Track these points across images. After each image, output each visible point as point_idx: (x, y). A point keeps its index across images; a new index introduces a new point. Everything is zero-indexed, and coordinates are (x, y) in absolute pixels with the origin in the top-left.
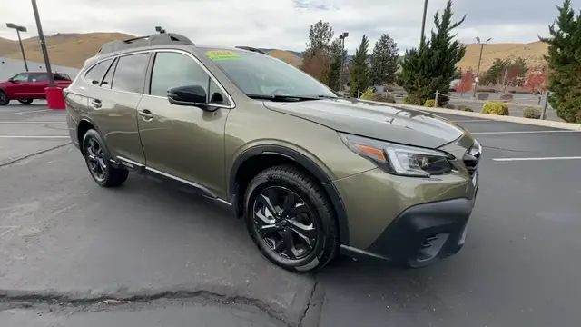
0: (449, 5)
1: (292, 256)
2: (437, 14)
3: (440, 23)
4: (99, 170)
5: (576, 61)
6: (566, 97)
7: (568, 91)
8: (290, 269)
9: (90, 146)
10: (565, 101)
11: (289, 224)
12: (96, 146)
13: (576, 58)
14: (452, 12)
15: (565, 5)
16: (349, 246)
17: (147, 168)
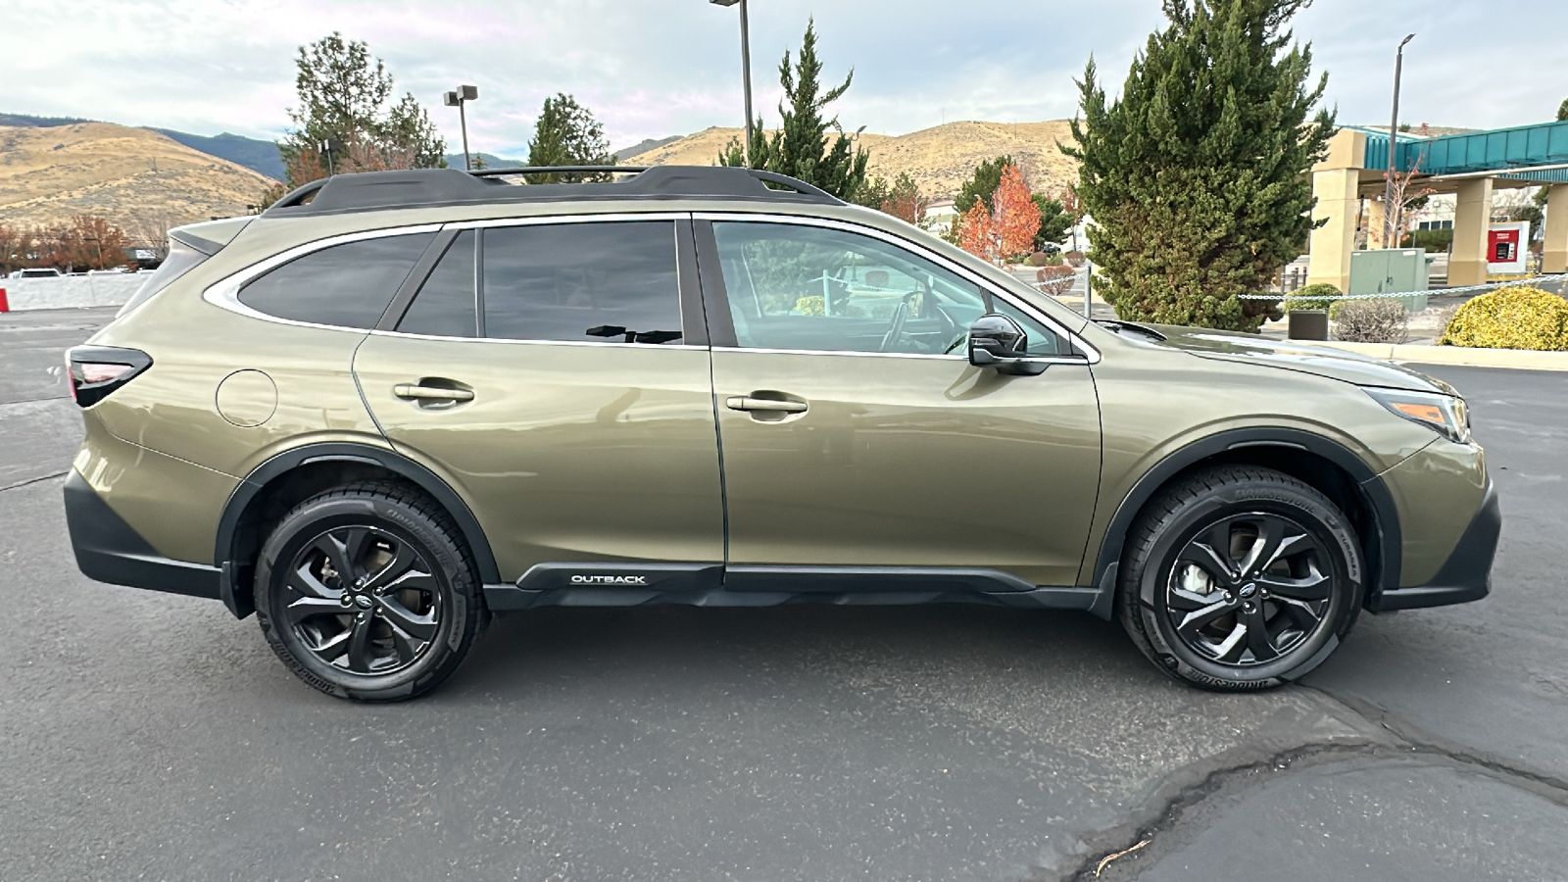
0: (810, 40)
2: (786, 63)
3: (795, 87)
5: (1132, 199)
6: (1128, 277)
7: (1129, 263)
10: (1127, 285)
13: (1134, 194)
14: (818, 59)
15: (1087, 79)
16: (1397, 589)
17: (728, 570)
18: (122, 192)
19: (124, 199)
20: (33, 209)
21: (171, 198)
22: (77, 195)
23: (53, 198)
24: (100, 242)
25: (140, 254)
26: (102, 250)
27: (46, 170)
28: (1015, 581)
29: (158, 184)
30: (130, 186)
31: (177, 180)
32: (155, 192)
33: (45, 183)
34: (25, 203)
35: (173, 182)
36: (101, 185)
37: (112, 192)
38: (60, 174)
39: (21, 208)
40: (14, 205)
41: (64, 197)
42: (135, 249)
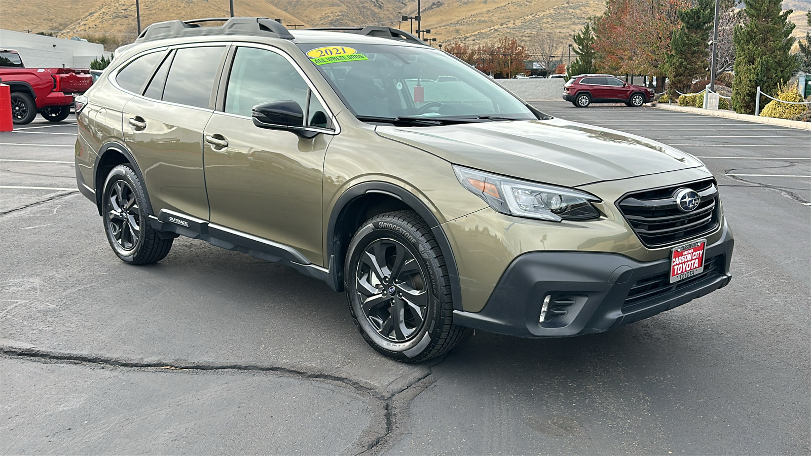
1: (401, 338)
4: (126, 236)
8: (398, 357)
9: (114, 193)
11: (398, 291)
12: (127, 193)
16: (463, 311)
17: (210, 225)
18: (545, 20)
19: (545, 25)
20: (491, 34)
21: (574, 23)
22: (518, 23)
23: (505, 26)
24: (511, 56)
25: (536, 66)
26: (511, 62)
27: (505, 6)
28: (301, 258)
29: (568, 13)
30: (551, 16)
31: (581, 10)
32: (565, 19)
33: (503, 15)
34: (489, 29)
35: (578, 11)
36: (533, 15)
37: (538, 20)
38: (512, 9)
39: (485, 34)
40: (482, 31)
41: (511, 25)
42: (532, 62)
